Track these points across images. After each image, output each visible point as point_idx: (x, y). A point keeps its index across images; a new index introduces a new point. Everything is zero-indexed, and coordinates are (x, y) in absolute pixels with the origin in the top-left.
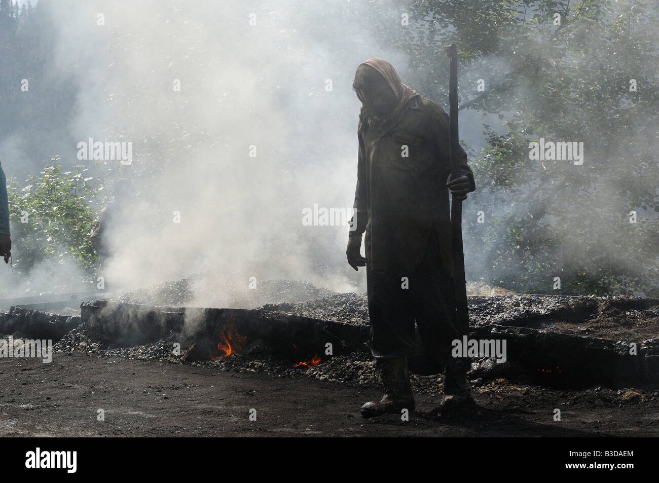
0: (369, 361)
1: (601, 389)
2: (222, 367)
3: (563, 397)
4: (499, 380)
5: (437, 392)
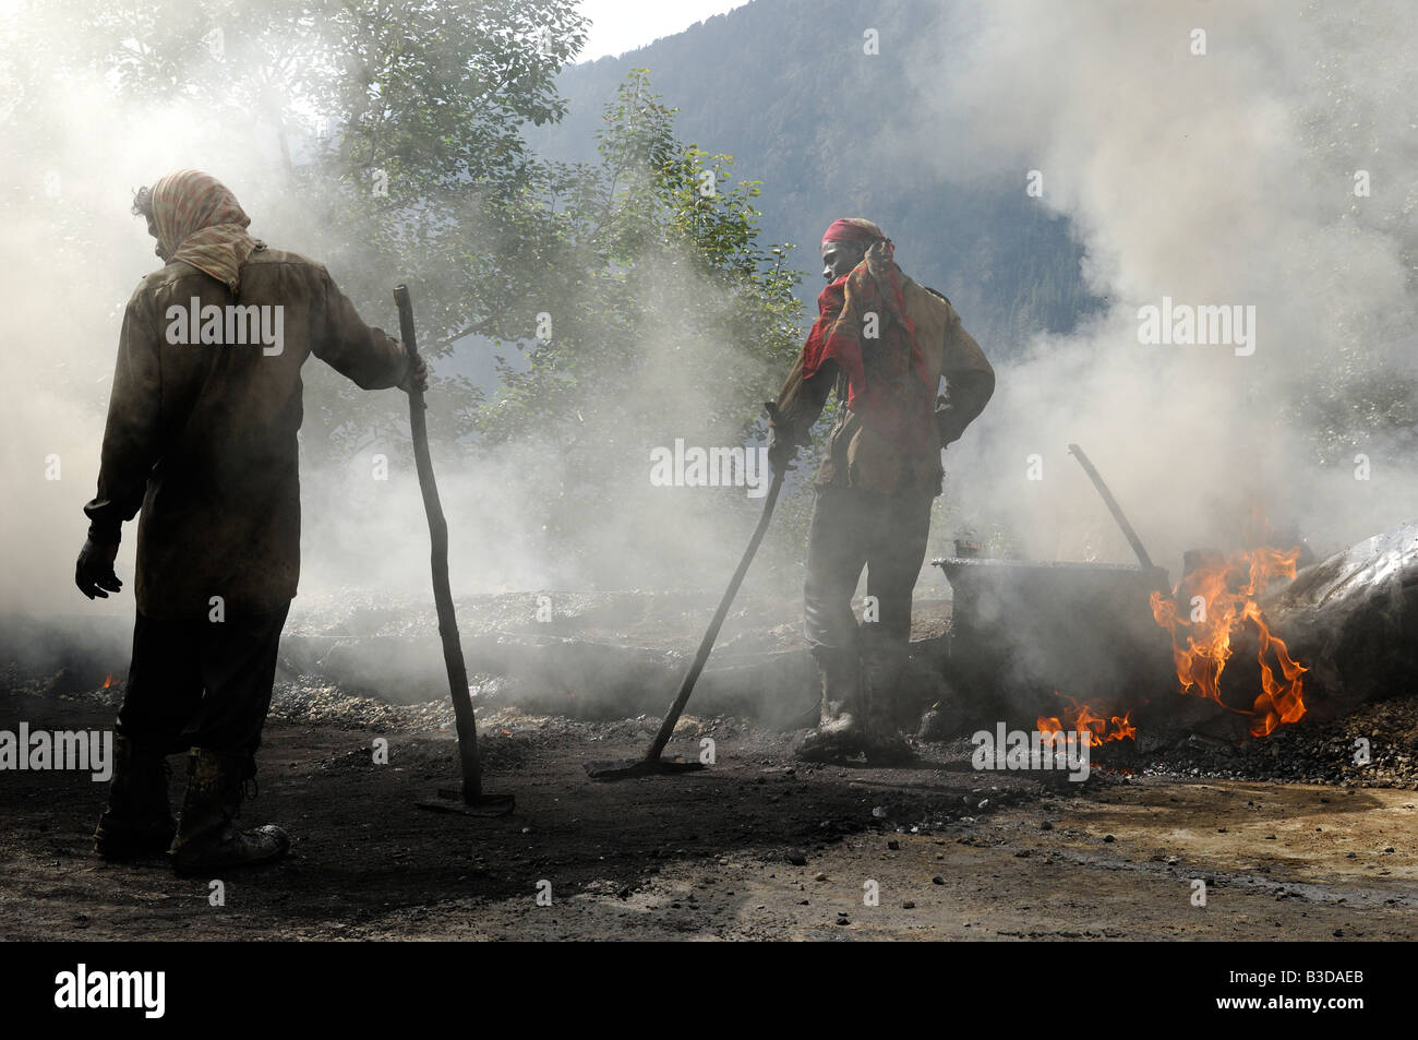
0: (325, 687)
1: (645, 718)
2: (107, 700)
3: (594, 730)
4: (508, 710)
5: (421, 728)
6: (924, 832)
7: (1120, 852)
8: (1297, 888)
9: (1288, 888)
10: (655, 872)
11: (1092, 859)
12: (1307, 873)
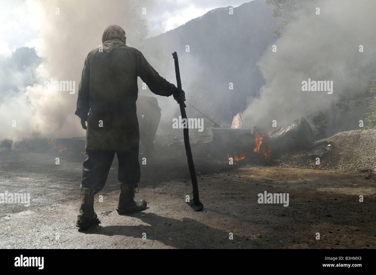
6: (207, 176)
7: (242, 179)
8: (272, 185)
9: (270, 185)
10: (160, 184)
11: (237, 181)
12: (273, 182)
